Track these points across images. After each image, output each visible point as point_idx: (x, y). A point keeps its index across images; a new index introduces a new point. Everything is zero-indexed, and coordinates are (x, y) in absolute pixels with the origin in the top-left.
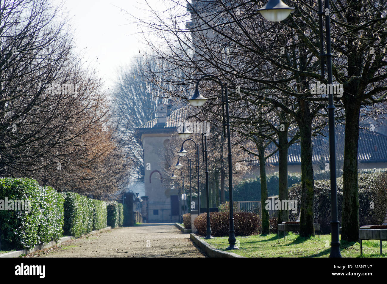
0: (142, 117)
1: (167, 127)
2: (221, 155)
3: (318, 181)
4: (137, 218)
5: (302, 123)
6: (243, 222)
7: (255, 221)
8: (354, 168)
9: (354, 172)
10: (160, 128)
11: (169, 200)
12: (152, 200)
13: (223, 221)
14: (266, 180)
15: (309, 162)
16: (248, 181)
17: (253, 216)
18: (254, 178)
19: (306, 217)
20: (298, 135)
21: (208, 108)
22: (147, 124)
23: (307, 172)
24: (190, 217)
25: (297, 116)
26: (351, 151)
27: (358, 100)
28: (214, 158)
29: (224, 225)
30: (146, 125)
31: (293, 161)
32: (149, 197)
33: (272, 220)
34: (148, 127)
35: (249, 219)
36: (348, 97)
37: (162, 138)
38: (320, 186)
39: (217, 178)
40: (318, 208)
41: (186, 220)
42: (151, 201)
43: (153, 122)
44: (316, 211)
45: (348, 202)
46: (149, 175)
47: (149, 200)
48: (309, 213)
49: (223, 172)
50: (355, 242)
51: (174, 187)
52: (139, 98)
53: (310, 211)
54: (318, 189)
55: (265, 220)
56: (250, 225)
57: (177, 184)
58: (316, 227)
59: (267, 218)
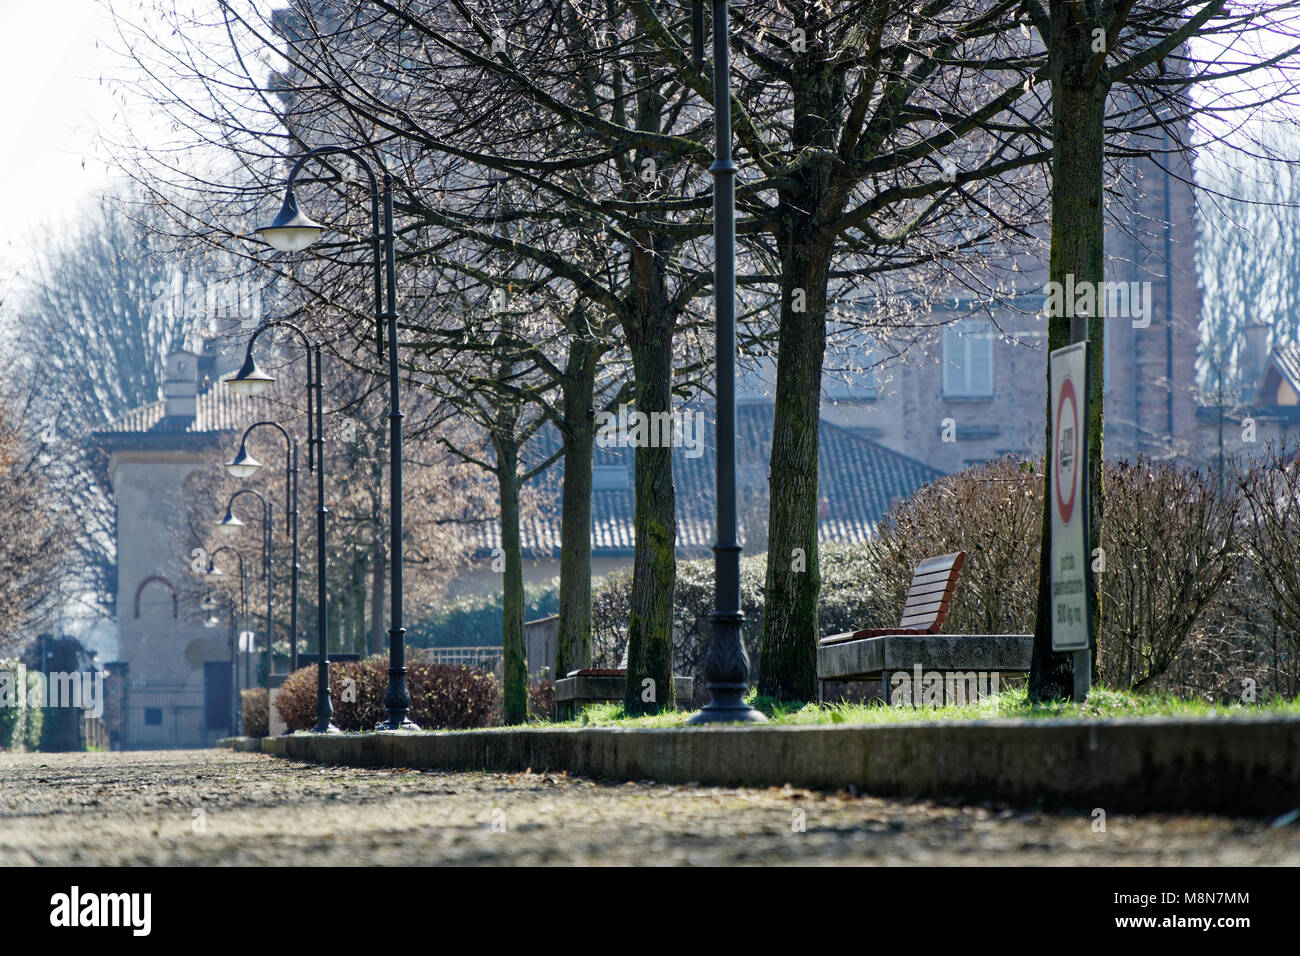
0: (112, 398)
1: (199, 429)
2: (374, 500)
3: (692, 562)
4: (91, 730)
5: (641, 332)
6: (441, 697)
7: (480, 691)
8: (806, 458)
9: (805, 469)
10: (174, 435)
11: (198, 676)
12: (142, 676)
13: (374, 691)
14: (527, 602)
15: (662, 462)
16: (465, 604)
17: (476, 677)
18: (485, 596)
19: (646, 645)
20: (628, 393)
21: (327, 295)
22: (129, 419)
23: (655, 495)
24: (266, 699)
25: (623, 310)
26: (799, 400)
27: (824, 230)
28: (353, 508)
29: (378, 704)
30: (126, 421)
31: (617, 543)
32: (130, 667)
33: (538, 689)
34: (132, 429)
35: (461, 686)
36: (790, 222)
37: (179, 468)
38: (700, 579)
39: (358, 581)
40: (694, 653)
41: (253, 709)
42: (138, 678)
43: (151, 411)
44: (685, 664)
45: (783, 570)
46: (133, 590)
47: (130, 676)
48: (658, 633)
49: (379, 557)
50: (806, 703)
51: (214, 620)
52: (104, 334)
53: (661, 625)
54: (693, 588)
55: (514, 685)
56: (464, 707)
57: (227, 607)
58: (681, 687)
59: (520, 678)
